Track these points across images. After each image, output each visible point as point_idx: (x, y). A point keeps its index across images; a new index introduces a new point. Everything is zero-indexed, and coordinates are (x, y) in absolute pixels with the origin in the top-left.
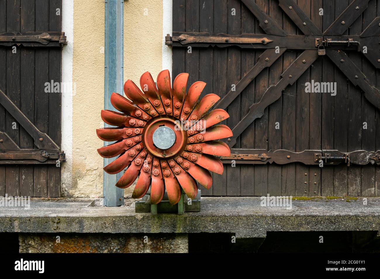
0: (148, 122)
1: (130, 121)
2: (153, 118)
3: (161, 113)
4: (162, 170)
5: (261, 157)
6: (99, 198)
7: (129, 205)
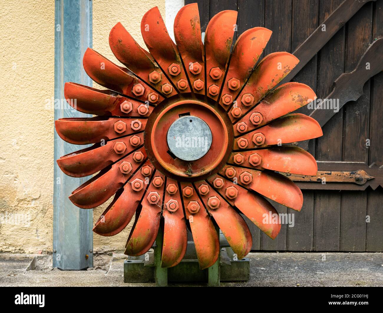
0: (157, 107)
1: (121, 105)
2: (167, 99)
3: (184, 89)
4: (185, 201)
5: (356, 178)
6: (42, 253)
7: (100, 268)
